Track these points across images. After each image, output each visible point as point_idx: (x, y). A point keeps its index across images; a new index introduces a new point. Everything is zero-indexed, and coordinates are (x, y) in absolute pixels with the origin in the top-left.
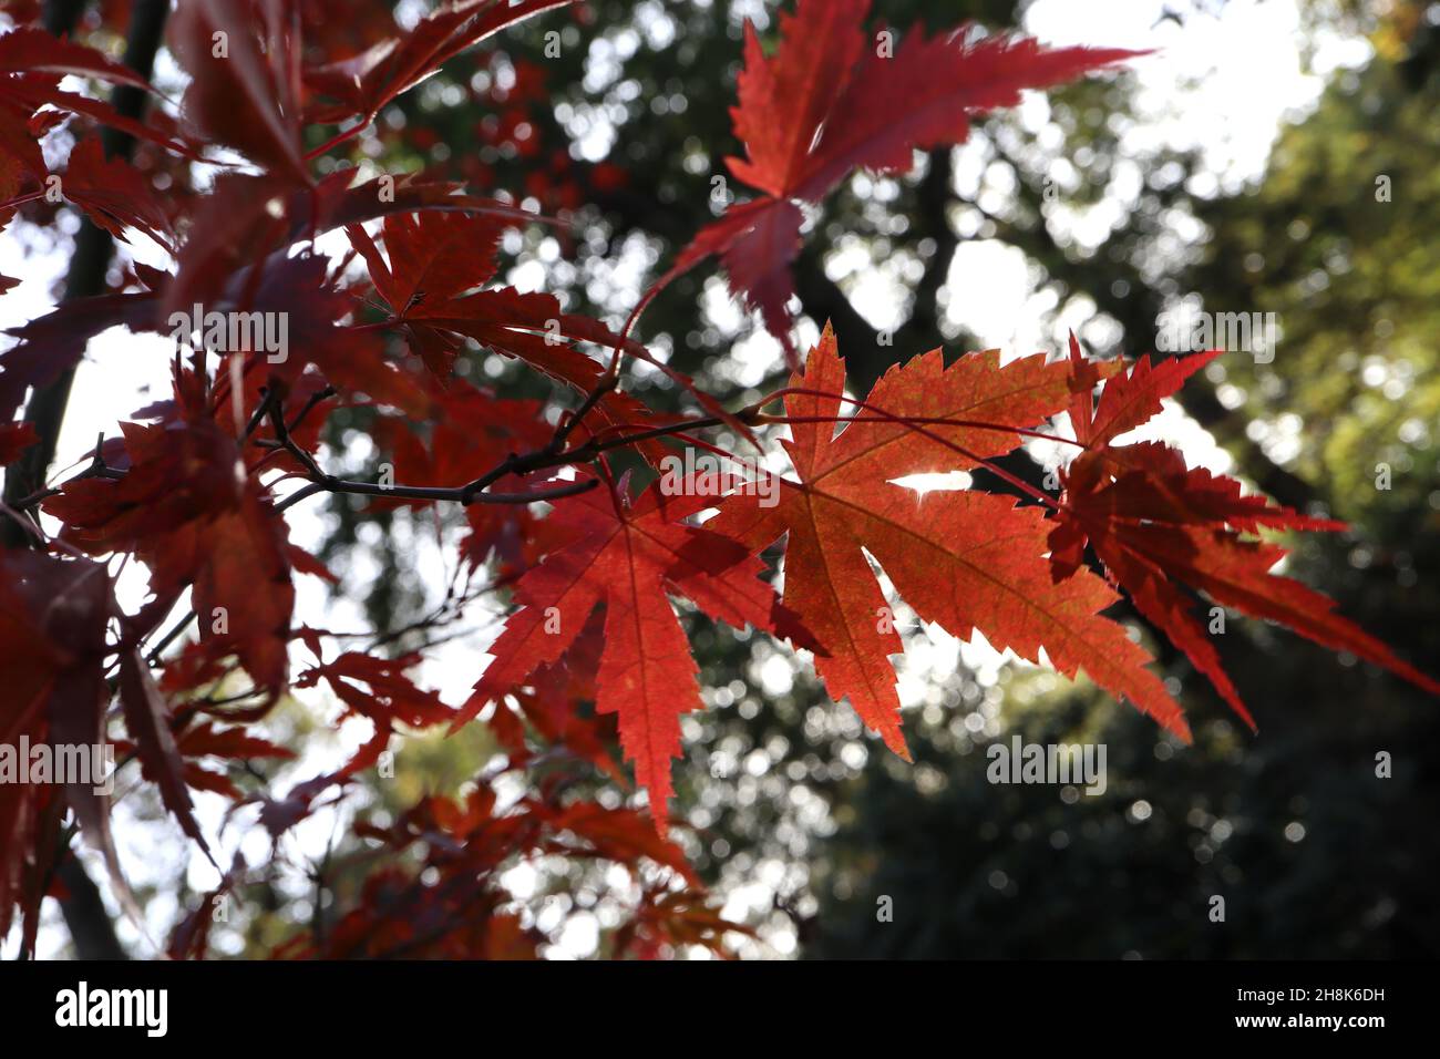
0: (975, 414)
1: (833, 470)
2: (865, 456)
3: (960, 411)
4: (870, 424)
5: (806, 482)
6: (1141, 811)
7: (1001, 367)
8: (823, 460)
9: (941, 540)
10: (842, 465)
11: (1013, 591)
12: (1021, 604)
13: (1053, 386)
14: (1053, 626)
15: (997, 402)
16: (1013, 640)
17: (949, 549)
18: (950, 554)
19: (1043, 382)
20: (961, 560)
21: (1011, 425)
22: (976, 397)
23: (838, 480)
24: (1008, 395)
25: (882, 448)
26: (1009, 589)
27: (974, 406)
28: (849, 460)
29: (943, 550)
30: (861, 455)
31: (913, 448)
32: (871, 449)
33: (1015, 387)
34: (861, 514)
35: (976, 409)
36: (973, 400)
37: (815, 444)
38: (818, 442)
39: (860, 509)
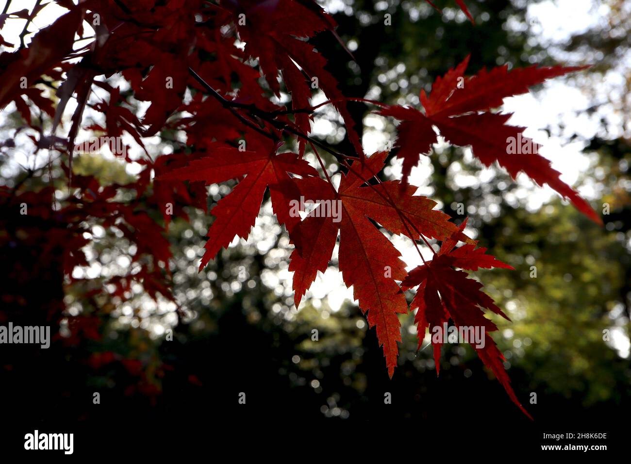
0: (411, 217)
1: (351, 197)
2: (365, 201)
3: (408, 213)
4: (375, 192)
5: (340, 193)
6: (315, 384)
7: (433, 209)
8: (351, 191)
9: (366, 248)
10: (355, 198)
11: (375, 284)
12: (375, 290)
13: (444, 229)
14: (379, 305)
15: (422, 220)
16: (362, 299)
17: (366, 253)
18: (366, 255)
19: (442, 226)
20: (367, 259)
21: (420, 231)
22: (416, 212)
23: (350, 201)
24: (427, 220)
25: (373, 203)
26: (375, 282)
27: (413, 215)
28: (359, 198)
29: (364, 252)
30: (364, 200)
31: (383, 211)
32: (369, 200)
33: (432, 219)
34: (348, 218)
35: (413, 216)
36: (415, 213)
37: (352, 183)
38: (354, 184)
39: (349, 217)
